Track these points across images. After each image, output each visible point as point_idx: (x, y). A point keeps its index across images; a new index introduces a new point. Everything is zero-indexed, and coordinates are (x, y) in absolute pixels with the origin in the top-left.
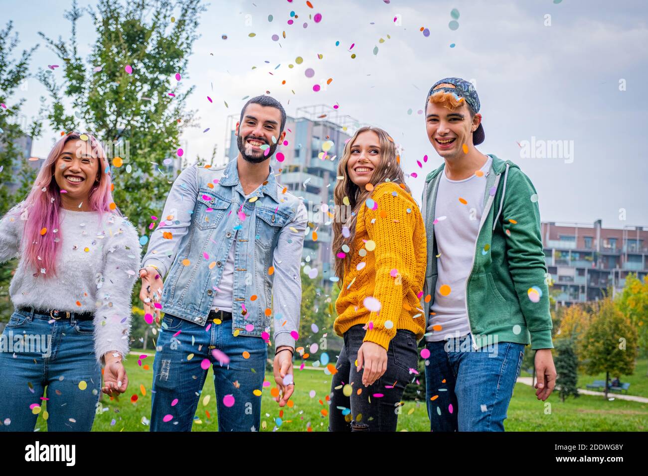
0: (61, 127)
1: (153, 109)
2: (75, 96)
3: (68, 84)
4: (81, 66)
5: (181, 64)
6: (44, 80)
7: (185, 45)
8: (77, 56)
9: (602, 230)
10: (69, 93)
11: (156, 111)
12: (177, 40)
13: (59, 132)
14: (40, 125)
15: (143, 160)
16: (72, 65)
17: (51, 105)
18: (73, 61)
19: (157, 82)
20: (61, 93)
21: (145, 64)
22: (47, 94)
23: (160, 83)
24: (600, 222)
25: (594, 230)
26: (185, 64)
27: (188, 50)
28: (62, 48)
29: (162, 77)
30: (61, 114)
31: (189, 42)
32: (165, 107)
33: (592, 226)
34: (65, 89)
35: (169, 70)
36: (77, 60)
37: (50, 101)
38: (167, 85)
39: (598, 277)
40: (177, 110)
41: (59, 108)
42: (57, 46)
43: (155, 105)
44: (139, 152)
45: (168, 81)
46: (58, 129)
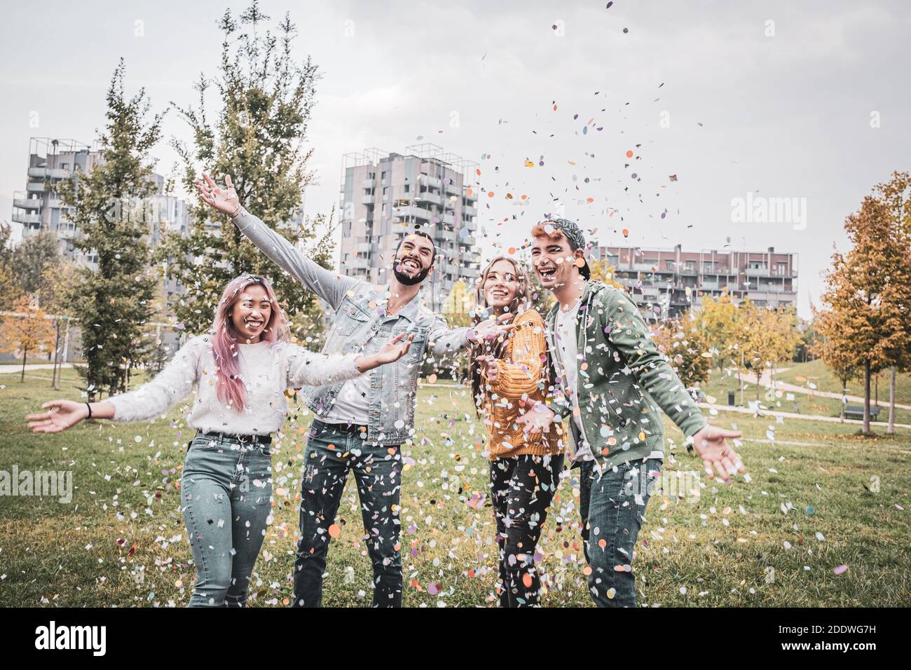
0: (194, 190)
1: (276, 170)
2: (205, 160)
3: (199, 149)
4: (209, 132)
5: (301, 129)
6: (177, 146)
7: (304, 111)
8: (206, 124)
9: (682, 254)
10: (200, 158)
11: (280, 172)
12: (297, 107)
13: (193, 194)
14: (174, 182)
15: (269, 219)
16: (201, 132)
17: (184, 170)
18: (202, 128)
19: (279, 146)
20: (192, 159)
21: (268, 129)
22: (180, 159)
23: (282, 146)
24: (679, 246)
25: (675, 254)
26: (305, 129)
27: (307, 115)
28: (192, 117)
29: (284, 141)
30: (193, 178)
31: (307, 108)
32: (287, 168)
33: (673, 251)
34: (196, 154)
35: (290, 134)
36: (205, 127)
37: (183, 166)
38: (288, 147)
39: (678, 296)
40: (298, 172)
41: (191, 173)
42: (187, 114)
43: (279, 167)
44: (266, 211)
45: (289, 145)
46: (191, 191)
